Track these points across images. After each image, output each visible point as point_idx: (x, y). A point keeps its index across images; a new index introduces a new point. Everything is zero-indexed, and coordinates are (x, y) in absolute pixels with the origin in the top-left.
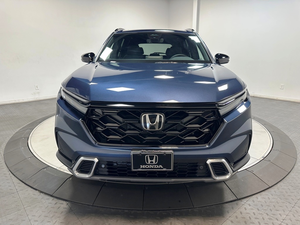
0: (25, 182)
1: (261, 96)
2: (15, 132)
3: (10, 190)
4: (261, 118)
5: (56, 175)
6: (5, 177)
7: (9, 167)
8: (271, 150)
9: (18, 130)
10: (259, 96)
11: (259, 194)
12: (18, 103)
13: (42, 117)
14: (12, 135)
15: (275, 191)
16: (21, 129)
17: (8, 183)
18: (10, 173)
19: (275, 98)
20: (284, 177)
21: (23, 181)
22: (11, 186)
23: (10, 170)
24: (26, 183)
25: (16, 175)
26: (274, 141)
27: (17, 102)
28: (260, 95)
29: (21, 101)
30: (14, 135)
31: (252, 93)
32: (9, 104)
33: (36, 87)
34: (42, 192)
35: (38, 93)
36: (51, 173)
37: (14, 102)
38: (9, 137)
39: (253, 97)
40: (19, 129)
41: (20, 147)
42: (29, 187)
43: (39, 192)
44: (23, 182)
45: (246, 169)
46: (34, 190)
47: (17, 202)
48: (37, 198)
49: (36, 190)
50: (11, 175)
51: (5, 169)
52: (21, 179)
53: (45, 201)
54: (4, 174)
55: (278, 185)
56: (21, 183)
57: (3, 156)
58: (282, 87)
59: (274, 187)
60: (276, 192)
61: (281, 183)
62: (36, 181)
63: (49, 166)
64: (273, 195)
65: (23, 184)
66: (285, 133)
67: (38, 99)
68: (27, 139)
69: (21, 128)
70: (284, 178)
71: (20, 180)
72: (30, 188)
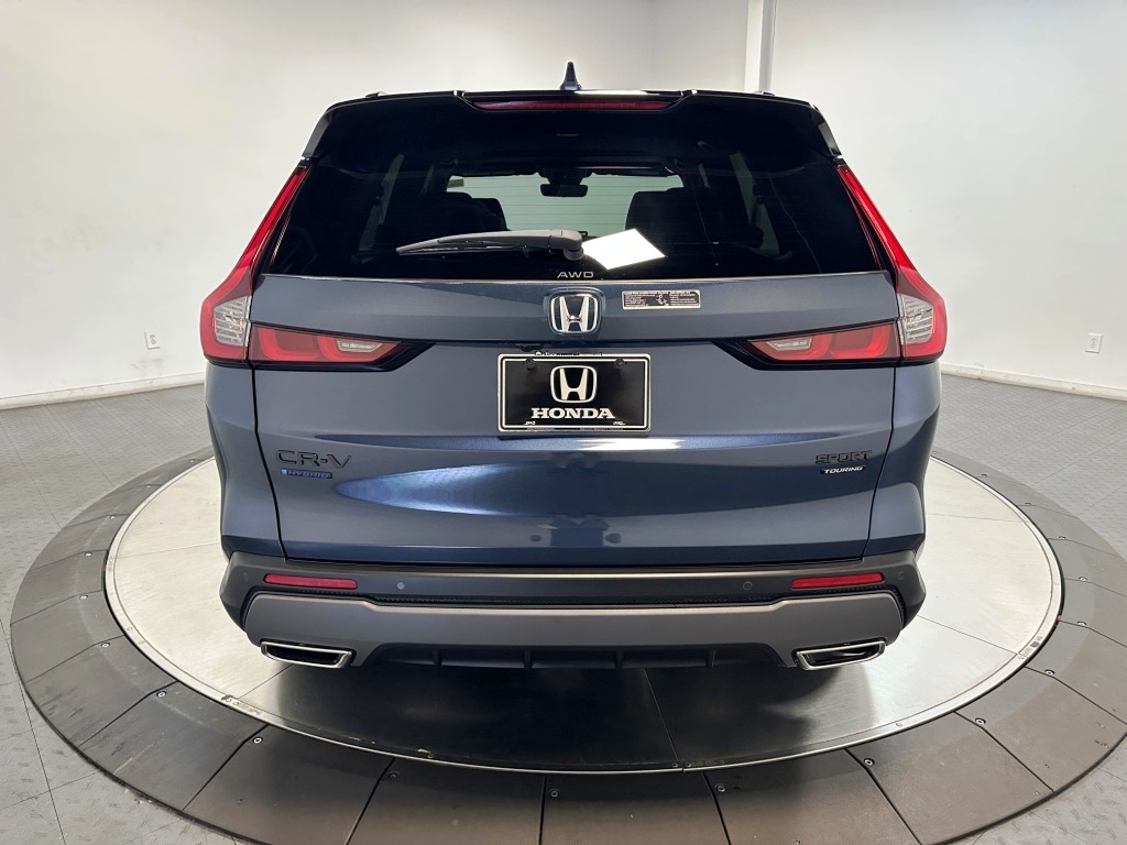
0: (81, 749)
1: (1011, 379)
2: (63, 525)
3: (24, 780)
4: (1013, 476)
5: (200, 722)
6: (10, 722)
7: (26, 679)
8: (1057, 622)
9: (71, 516)
10: (1001, 378)
11: (1009, 824)
12: (83, 401)
13: (166, 461)
14: (51, 537)
15: (1074, 812)
16: (84, 513)
17: (16, 749)
18: (29, 704)
19: (1068, 387)
20: (1111, 745)
21: (77, 744)
22: (27, 765)
23: (28, 693)
24: (87, 753)
25: (48, 717)
26: (1066, 581)
27: (79, 394)
28: (1007, 375)
29: (92, 392)
30: (56, 537)
31: (975, 364)
32: (46, 405)
33: (149, 340)
34: (147, 797)
35: (158, 361)
36: (184, 715)
37: (65, 396)
38: (36, 547)
39: (979, 379)
40: (77, 512)
41: (75, 593)
42: (96, 771)
43: (132, 795)
44: (75, 749)
45: (954, 711)
46: (114, 784)
47: (45, 836)
48: (124, 824)
49: (123, 784)
50: (33, 712)
51: (14, 687)
52: (69, 737)
53: (153, 838)
54: (7, 709)
55: (1088, 781)
56: (67, 749)
57: (7, 628)
58: (1093, 346)
59: (1072, 793)
60: (1078, 818)
61: (1098, 776)
62: (123, 744)
63: (178, 681)
64: (1065, 832)
65: (75, 755)
66: (1110, 541)
67: (156, 384)
68: (103, 558)
69: (84, 508)
70: (1112, 750)
71: (65, 739)
72: (99, 775)
